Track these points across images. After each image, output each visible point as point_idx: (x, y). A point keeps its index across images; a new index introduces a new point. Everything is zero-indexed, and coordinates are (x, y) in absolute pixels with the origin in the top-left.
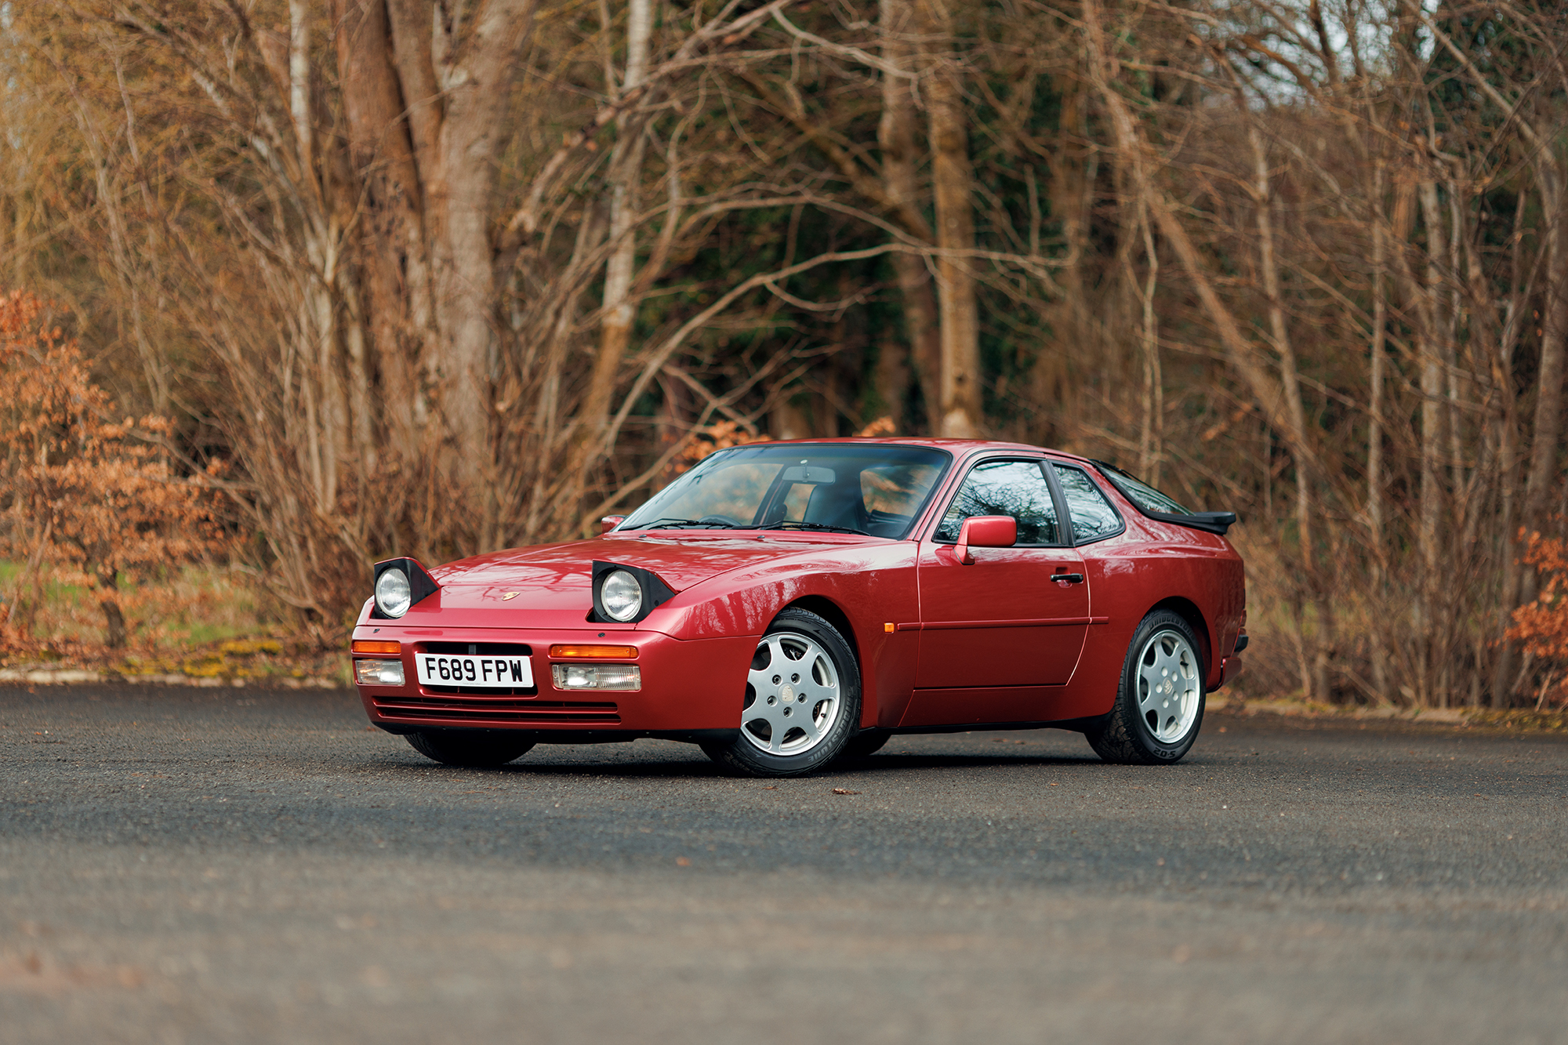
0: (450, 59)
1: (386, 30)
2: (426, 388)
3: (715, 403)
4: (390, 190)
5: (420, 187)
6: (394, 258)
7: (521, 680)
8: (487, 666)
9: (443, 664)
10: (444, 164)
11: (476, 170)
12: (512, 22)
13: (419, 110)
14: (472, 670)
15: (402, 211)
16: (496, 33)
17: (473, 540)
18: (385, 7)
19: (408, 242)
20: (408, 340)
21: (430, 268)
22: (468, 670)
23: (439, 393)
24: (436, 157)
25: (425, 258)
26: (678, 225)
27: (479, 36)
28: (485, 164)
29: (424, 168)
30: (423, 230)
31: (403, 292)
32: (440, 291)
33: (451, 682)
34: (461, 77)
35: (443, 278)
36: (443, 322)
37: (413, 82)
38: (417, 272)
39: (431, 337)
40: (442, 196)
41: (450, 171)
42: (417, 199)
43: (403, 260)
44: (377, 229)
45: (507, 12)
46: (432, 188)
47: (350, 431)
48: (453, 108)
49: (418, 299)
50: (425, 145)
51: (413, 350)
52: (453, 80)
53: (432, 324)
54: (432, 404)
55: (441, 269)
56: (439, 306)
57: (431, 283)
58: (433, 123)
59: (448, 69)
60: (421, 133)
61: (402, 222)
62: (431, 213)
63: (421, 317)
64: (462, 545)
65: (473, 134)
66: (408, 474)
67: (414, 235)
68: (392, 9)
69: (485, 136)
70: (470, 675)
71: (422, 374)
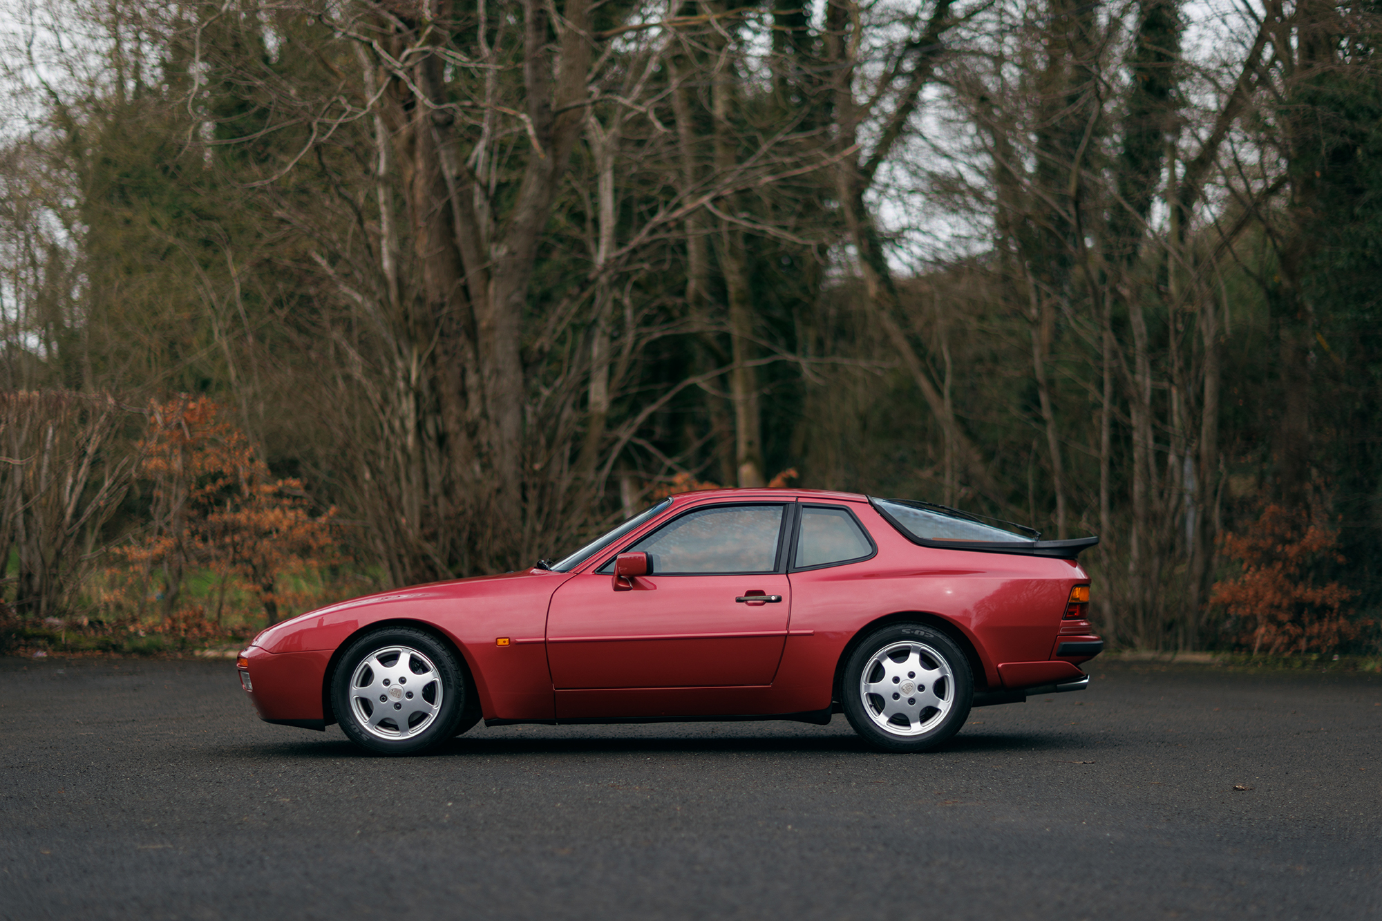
0: (496, 238)
2: (480, 455)
3: (669, 462)
4: (455, 327)
5: (475, 324)
6: (457, 370)
10: (491, 308)
11: (513, 312)
12: (537, 213)
13: (472, 272)
15: (462, 339)
16: (526, 220)
17: (517, 555)
19: (466, 360)
20: (468, 425)
21: (482, 378)
23: (489, 459)
24: (486, 304)
25: (478, 371)
27: (516, 223)
28: (519, 308)
29: (477, 311)
30: (477, 352)
31: (463, 393)
32: (489, 392)
34: (503, 251)
35: (490, 385)
36: (491, 413)
37: (468, 255)
38: (472, 380)
39: (483, 423)
40: (491, 329)
41: (495, 312)
42: (471, 330)
43: (463, 371)
44: (446, 352)
45: (534, 207)
46: (483, 324)
47: (426, 485)
48: (497, 271)
49: (474, 398)
50: (478, 297)
51: (472, 431)
52: (499, 252)
53: (484, 414)
54: (484, 467)
55: (490, 378)
56: (489, 402)
57: (482, 387)
58: (483, 281)
59: (493, 247)
60: (475, 289)
61: (462, 347)
62: (482, 341)
63: (475, 409)
64: (510, 560)
65: (512, 288)
66: (470, 513)
67: (470, 356)
69: (519, 289)
71: (478, 446)
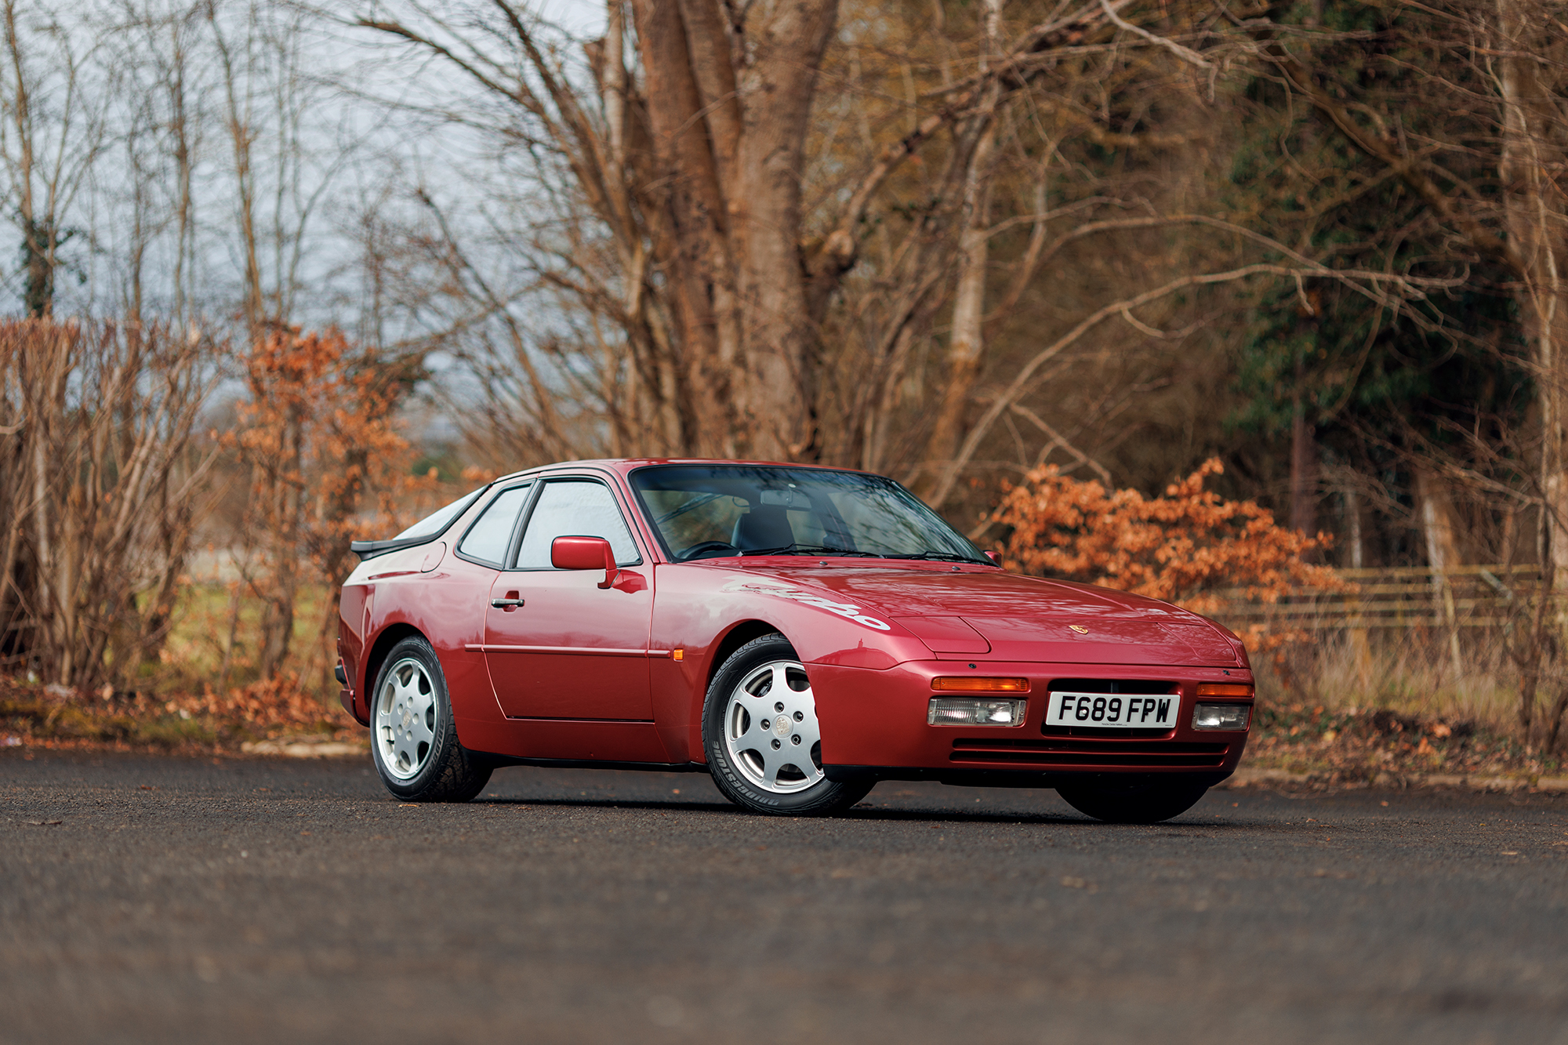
0: (745, 61)
1: (683, 34)
4: (695, 212)
5: (723, 204)
6: (701, 286)
7: (1164, 720)
8: (1135, 706)
9: (1084, 704)
10: (744, 179)
11: (777, 186)
12: (806, 19)
13: (719, 122)
14: (1118, 710)
15: (706, 234)
16: (789, 32)
18: (676, 6)
19: (714, 268)
20: (716, 378)
21: (736, 298)
22: (1112, 709)
23: (748, 435)
24: (735, 172)
25: (731, 286)
26: (1045, 245)
27: (772, 36)
28: (786, 179)
29: (725, 185)
30: (728, 255)
31: (711, 327)
32: (746, 323)
33: (1089, 723)
34: (755, 82)
35: (749, 308)
36: (752, 357)
37: (710, 85)
38: (722, 301)
39: (738, 374)
40: (743, 216)
41: (749, 187)
42: (720, 220)
43: (710, 288)
44: (683, 255)
45: (801, 8)
46: (733, 208)
48: (748, 117)
49: (726, 330)
50: (726, 159)
51: (723, 388)
52: (749, 85)
53: (740, 360)
55: (747, 298)
56: (747, 337)
57: (737, 314)
58: (732, 135)
59: (744, 72)
60: (721, 145)
61: (708, 245)
62: (735, 234)
63: (727, 351)
65: (771, 146)
67: (719, 261)
68: (685, 9)
69: (785, 148)
70: (1114, 715)
71: (732, 413)
